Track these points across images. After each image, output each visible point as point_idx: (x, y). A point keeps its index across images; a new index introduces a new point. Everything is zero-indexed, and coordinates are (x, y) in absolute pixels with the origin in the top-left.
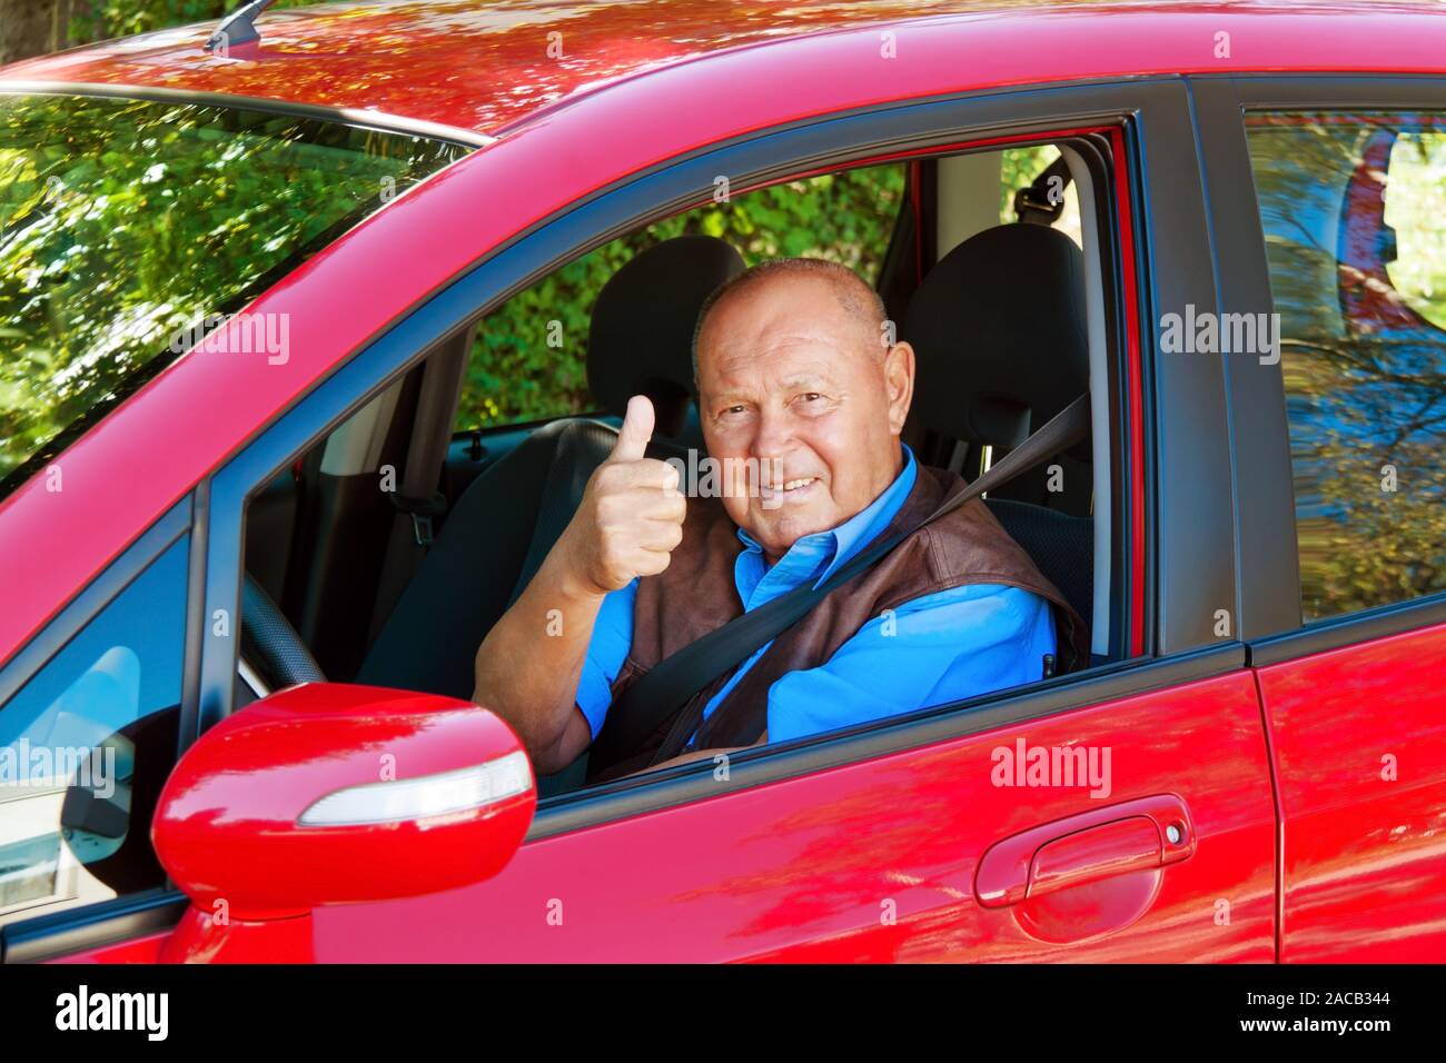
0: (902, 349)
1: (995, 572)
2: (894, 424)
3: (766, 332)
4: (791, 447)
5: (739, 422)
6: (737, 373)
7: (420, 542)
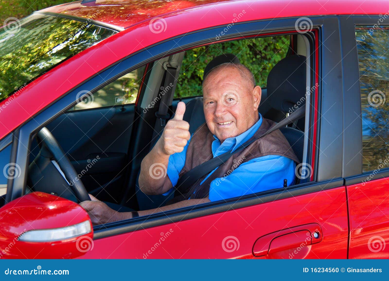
0: (258, 88)
1: (277, 152)
2: (255, 108)
3: (219, 82)
4: (225, 113)
5: (212, 106)
6: (211, 92)
7: (162, 125)
